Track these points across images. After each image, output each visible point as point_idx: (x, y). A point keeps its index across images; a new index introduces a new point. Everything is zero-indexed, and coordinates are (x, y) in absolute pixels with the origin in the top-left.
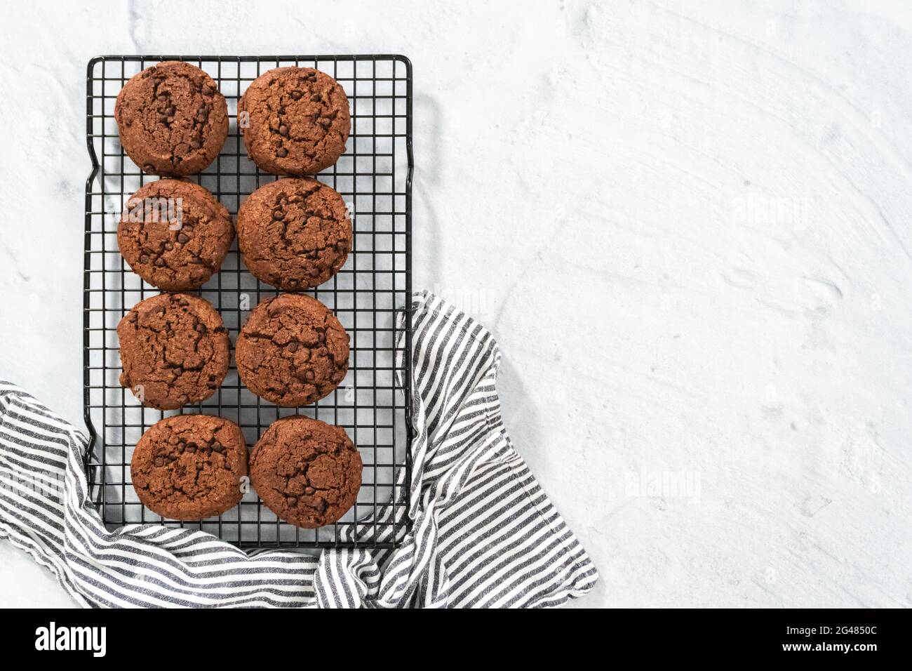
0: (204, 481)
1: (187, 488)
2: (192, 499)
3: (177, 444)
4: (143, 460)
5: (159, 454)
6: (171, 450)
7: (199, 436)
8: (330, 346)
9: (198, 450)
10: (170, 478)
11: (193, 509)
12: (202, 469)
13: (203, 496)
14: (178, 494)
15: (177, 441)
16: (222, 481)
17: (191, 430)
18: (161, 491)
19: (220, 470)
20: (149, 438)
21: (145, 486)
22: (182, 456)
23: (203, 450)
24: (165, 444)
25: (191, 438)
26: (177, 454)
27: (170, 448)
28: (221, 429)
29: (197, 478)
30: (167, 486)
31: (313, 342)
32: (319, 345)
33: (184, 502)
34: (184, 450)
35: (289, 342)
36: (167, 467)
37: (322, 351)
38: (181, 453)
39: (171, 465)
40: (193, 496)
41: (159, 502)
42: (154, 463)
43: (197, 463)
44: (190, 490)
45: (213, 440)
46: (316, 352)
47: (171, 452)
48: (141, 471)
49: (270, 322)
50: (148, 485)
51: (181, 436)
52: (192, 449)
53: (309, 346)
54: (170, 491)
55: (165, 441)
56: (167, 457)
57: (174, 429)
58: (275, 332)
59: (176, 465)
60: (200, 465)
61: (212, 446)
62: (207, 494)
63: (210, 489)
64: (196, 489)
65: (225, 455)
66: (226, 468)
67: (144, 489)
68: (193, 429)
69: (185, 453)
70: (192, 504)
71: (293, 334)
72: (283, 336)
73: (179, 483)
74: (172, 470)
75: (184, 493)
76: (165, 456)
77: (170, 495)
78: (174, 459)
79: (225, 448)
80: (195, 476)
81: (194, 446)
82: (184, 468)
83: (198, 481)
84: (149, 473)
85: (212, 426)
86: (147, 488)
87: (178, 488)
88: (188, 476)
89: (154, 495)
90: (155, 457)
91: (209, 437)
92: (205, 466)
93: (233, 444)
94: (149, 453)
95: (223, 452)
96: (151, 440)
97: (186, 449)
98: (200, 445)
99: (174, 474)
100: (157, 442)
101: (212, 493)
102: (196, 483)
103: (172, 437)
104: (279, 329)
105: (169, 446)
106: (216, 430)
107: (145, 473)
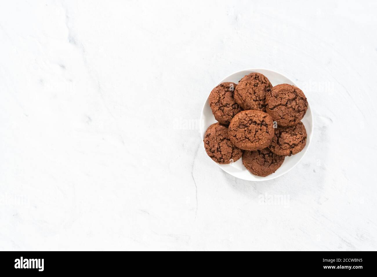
0: (258, 136)
1: (251, 138)
2: (252, 142)
3: (249, 121)
4: (235, 125)
5: (241, 124)
6: (246, 123)
7: (257, 119)
8: (300, 95)
9: (257, 124)
10: (245, 133)
11: (252, 146)
12: (258, 131)
13: (257, 142)
14: (247, 140)
15: (249, 120)
16: (265, 137)
17: (255, 116)
18: (241, 138)
19: (264, 133)
20: (238, 118)
21: (235, 135)
22: (250, 125)
23: (259, 124)
24: (244, 120)
25: (255, 119)
26: (248, 125)
27: (246, 122)
28: (266, 117)
29: (255, 135)
30: (243, 136)
31: (294, 97)
32: (296, 97)
33: (249, 143)
34: (251, 124)
35: (287, 102)
36: (244, 129)
37: (299, 98)
38: (250, 124)
39: (246, 129)
40: (253, 141)
41: (239, 142)
42: (239, 127)
43: (256, 129)
44: (252, 139)
45: (263, 121)
46: (297, 99)
47: (246, 124)
48: (234, 129)
49: (277, 99)
50: (236, 135)
51: (251, 118)
52: (255, 123)
53: (294, 99)
54: (244, 138)
55: (244, 119)
56: (244, 125)
57: (248, 115)
58: (281, 102)
59: (248, 129)
60: (257, 130)
61: (262, 123)
62: (258, 141)
63: (260, 139)
64: (254, 139)
65: (267, 127)
66: (267, 132)
67: (234, 136)
68: (256, 116)
69: (252, 125)
70: (252, 144)
71: (287, 99)
72: (284, 102)
73: (248, 136)
74: (246, 130)
75: (249, 140)
76: (243, 125)
77: (244, 140)
78: (246, 127)
79: (267, 125)
80: (254, 134)
81: (255, 122)
82: (251, 130)
83: (256, 136)
84: (237, 131)
85: (263, 116)
86: (235, 136)
87: (247, 137)
88: (252, 133)
89: (238, 139)
90: (240, 125)
91: (261, 120)
92: (259, 131)
93: (270, 123)
94: (238, 123)
95: (266, 126)
96: (239, 118)
97: (252, 123)
98: (258, 122)
99: (246, 132)
100: (241, 119)
101: (260, 141)
102: (255, 137)
103: (247, 118)
104: (281, 100)
105: (246, 121)
106: (264, 117)
107: (235, 130)
